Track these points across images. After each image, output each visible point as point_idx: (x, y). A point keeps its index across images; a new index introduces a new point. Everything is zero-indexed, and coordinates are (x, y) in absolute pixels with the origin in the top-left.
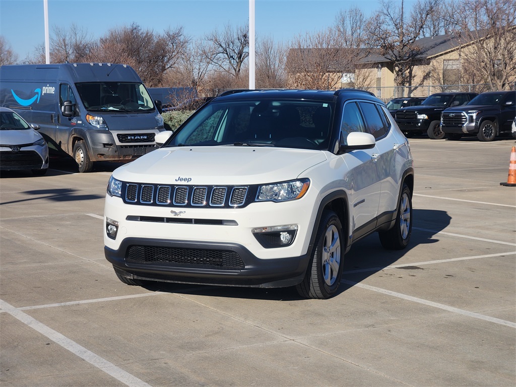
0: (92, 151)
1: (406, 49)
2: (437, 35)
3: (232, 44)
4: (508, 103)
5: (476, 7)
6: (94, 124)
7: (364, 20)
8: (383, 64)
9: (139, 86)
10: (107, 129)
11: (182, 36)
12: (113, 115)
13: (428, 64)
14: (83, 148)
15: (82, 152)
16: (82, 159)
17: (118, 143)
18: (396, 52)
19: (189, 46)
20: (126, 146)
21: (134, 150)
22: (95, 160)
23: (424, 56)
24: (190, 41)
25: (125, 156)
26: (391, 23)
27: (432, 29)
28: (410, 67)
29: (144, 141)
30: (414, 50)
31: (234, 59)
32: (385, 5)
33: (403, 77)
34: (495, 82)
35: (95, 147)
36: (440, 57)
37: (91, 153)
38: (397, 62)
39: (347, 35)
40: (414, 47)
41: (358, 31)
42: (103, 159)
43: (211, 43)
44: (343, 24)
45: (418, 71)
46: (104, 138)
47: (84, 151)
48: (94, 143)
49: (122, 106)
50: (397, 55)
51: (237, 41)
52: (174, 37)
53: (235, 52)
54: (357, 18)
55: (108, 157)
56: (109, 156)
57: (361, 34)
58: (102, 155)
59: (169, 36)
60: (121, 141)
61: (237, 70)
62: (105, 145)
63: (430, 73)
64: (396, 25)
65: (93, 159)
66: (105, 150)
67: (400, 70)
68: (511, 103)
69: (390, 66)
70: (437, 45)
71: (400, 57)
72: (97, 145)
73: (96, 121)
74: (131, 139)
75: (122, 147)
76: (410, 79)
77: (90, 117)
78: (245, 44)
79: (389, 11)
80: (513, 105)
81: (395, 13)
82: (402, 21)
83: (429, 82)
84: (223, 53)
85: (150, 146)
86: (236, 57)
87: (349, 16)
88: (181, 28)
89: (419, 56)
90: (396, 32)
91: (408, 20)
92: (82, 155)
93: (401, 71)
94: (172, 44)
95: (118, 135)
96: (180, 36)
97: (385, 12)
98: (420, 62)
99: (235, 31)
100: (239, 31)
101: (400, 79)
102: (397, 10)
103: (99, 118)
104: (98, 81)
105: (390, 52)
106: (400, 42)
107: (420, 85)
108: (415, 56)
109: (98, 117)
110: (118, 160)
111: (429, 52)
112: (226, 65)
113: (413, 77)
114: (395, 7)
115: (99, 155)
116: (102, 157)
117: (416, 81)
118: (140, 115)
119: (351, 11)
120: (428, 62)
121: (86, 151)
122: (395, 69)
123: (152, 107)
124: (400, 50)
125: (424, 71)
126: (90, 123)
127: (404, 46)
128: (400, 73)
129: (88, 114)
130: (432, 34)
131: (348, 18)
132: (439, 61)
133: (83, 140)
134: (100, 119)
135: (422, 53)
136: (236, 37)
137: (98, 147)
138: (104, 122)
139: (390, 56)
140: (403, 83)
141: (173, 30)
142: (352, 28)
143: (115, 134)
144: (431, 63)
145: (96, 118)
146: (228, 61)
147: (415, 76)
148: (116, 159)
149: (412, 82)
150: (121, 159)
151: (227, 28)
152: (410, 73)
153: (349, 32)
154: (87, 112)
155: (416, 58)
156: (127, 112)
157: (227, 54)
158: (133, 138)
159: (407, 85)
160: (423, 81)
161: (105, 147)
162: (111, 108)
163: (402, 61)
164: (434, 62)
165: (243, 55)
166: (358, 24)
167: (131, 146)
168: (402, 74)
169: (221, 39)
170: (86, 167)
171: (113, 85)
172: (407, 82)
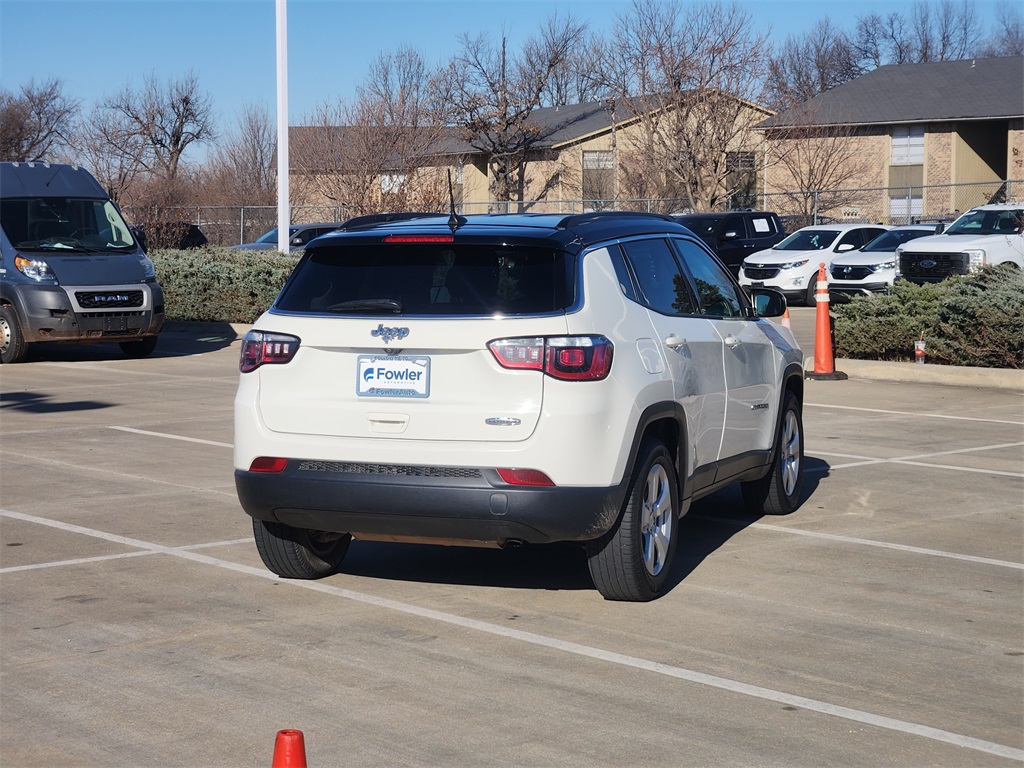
0: (28, 323)
1: (512, 130)
2: (564, 104)
3: (158, 116)
4: (728, 235)
5: (643, 55)
6: (31, 273)
7: (425, 73)
8: (467, 158)
9: (103, 204)
10: (56, 283)
11: (58, 100)
12: (64, 258)
13: (555, 159)
14: (10, 319)
15: (6, 324)
16: (8, 339)
17: (77, 308)
18: (493, 135)
19: (72, 119)
20: (92, 315)
21: (106, 321)
22: (33, 340)
23: (546, 143)
24: (74, 110)
25: (89, 332)
26: (482, 80)
27: (555, 92)
28: (520, 165)
29: (123, 304)
30: (528, 132)
31: (164, 146)
32: (470, 46)
33: (507, 184)
34: (697, 196)
35: (35, 316)
36: (576, 147)
37: (27, 327)
38: (495, 155)
39: (393, 101)
40: (530, 126)
41: (415, 94)
42: (48, 337)
43: (120, 113)
44: (386, 80)
45: (537, 172)
46: (49, 299)
47: (12, 324)
48: (32, 308)
49: (76, 241)
50: (496, 141)
51: (169, 110)
52: (41, 102)
53: (166, 132)
54: (412, 70)
55: (59, 333)
56: (61, 332)
57: (420, 99)
58: (48, 330)
59: (31, 99)
60: (82, 305)
61: (172, 167)
62: (53, 312)
63: (558, 175)
64: (492, 85)
65: (30, 338)
66: (55, 321)
67: (502, 171)
68: (734, 234)
69: (481, 161)
70: (568, 123)
71: (501, 145)
72: (38, 313)
73: (34, 268)
74: (101, 301)
75: (84, 315)
76: (521, 187)
77: (23, 262)
78: (186, 117)
79: (479, 58)
80: (739, 238)
81: (491, 64)
82: (504, 77)
83: (558, 192)
84: (142, 133)
85: (134, 313)
86: (168, 141)
87: (397, 64)
88: (56, 84)
89: (537, 144)
90: (493, 97)
91: (514, 76)
92: (7, 331)
93: (504, 172)
94: (39, 114)
95: (77, 294)
96: (54, 98)
97: (472, 59)
98: (539, 155)
99: (167, 90)
100: (174, 91)
101: (501, 187)
102: (494, 57)
103: (40, 264)
104: (31, 195)
105: (482, 135)
106: (501, 118)
107: (540, 197)
108: (531, 142)
109: (37, 261)
110: (78, 340)
111: (555, 136)
112: (149, 157)
113: (527, 183)
114: (490, 51)
115: (41, 331)
116: (47, 334)
117: (532, 191)
118: (112, 258)
119: (401, 56)
120: (554, 155)
121: (17, 324)
122: (492, 167)
123: (131, 243)
124: (502, 133)
125: (548, 173)
126: (22, 272)
127: (508, 124)
128: (501, 175)
129: (18, 256)
130: (555, 102)
131: (394, 70)
132: (574, 152)
133: (8, 303)
134: (43, 266)
135: (542, 139)
136: (167, 101)
137: (39, 317)
138: (49, 271)
139: (483, 142)
140: (506, 196)
141: (40, 87)
142: (403, 88)
143: (71, 292)
144: (560, 160)
145: (35, 263)
146: (153, 151)
147: (530, 181)
148: (74, 338)
149: (525, 193)
150: (82, 337)
151: (149, 85)
152: (521, 175)
153: (396, 96)
154: (16, 253)
155: (532, 148)
156: (88, 252)
157: (150, 134)
158: (103, 298)
159: (516, 197)
160: (546, 190)
161: (52, 315)
162: (59, 245)
163: (505, 153)
164: (565, 156)
165: (182, 139)
166: (415, 81)
167: (100, 314)
168: (505, 177)
169: (137, 105)
170: (15, 353)
171: (58, 203)
172: (515, 191)
